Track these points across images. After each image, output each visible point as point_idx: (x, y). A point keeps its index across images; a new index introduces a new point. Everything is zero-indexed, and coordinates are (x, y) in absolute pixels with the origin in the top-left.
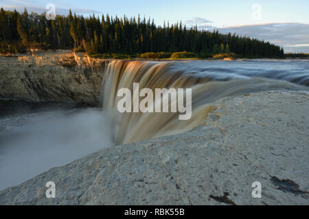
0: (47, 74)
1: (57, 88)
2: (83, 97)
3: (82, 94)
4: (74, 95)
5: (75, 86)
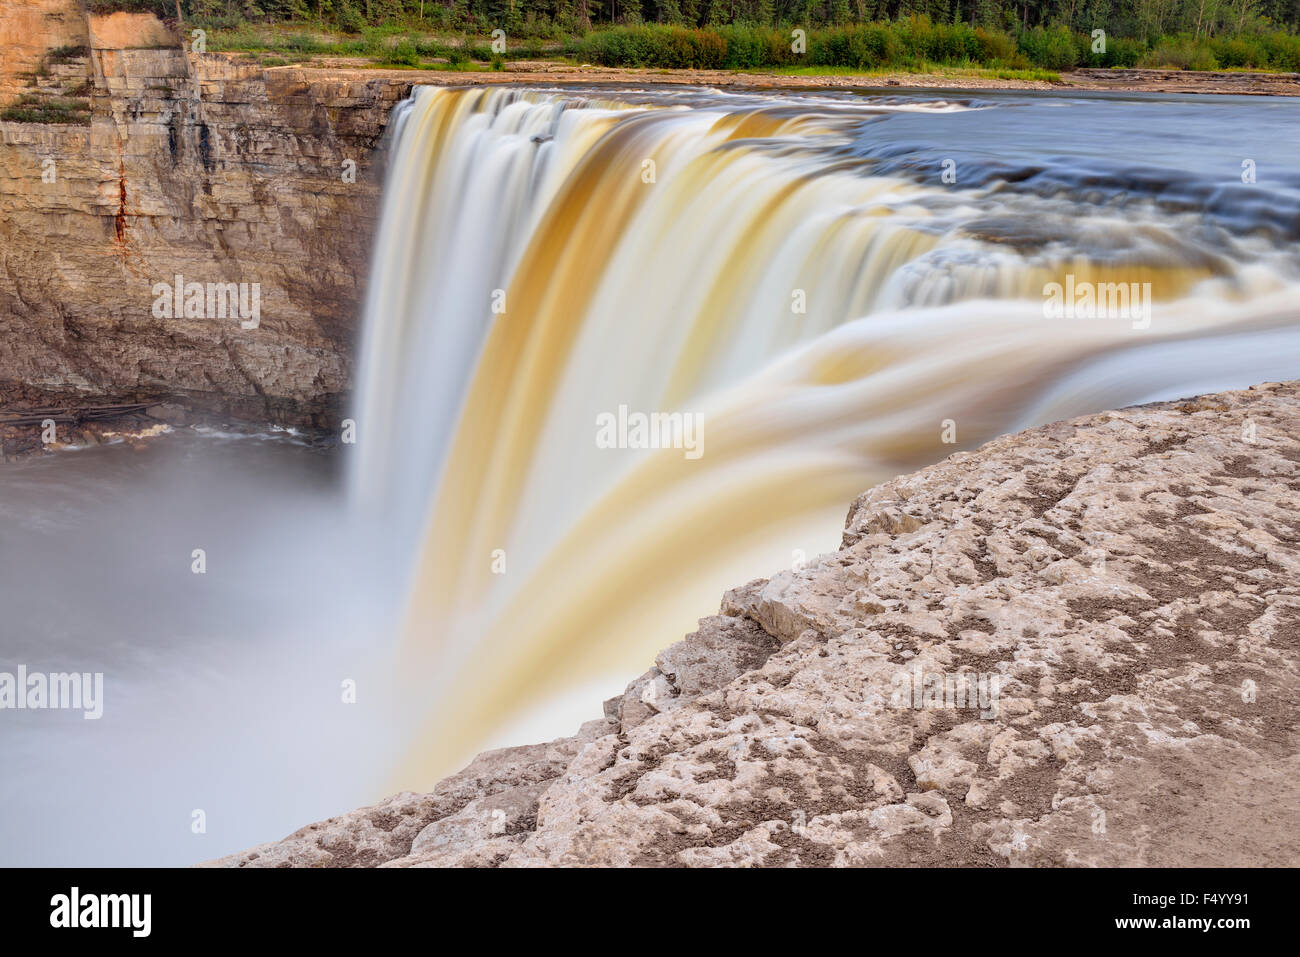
2: (147, 352)
3: (144, 330)
4: (88, 338)
5: (93, 266)
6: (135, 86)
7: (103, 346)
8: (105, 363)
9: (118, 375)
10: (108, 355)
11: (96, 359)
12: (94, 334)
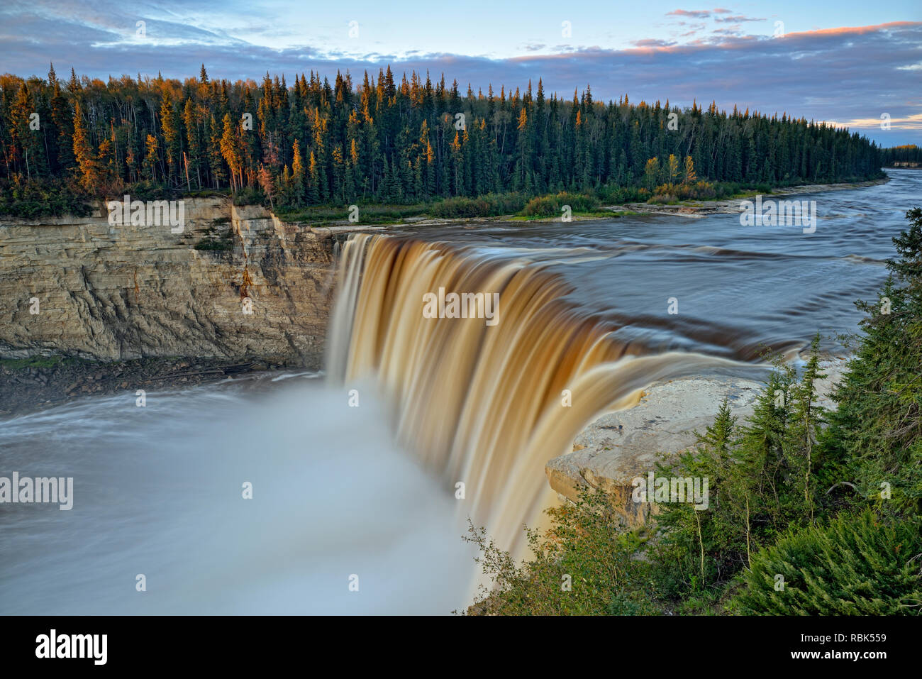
0: (149, 272)
1: (175, 315)
2: (251, 341)
3: (250, 332)
4: (225, 336)
5: (229, 307)
6: (252, 234)
7: (232, 340)
8: (231, 346)
9: (237, 351)
10: (233, 343)
11: (228, 345)
12: (228, 334)
